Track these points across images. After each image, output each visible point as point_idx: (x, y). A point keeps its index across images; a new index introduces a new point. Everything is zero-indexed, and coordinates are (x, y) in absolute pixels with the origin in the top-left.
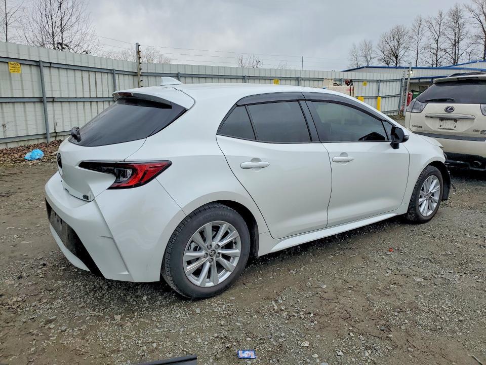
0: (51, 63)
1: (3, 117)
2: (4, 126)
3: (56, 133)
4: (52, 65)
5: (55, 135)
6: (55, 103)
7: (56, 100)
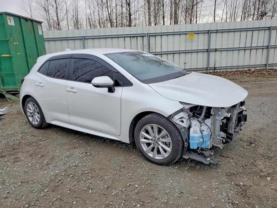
0: (217, 30)
1: (185, 59)
2: (185, 63)
3: (215, 67)
4: (218, 31)
5: (214, 68)
6: (216, 51)
7: (217, 50)
